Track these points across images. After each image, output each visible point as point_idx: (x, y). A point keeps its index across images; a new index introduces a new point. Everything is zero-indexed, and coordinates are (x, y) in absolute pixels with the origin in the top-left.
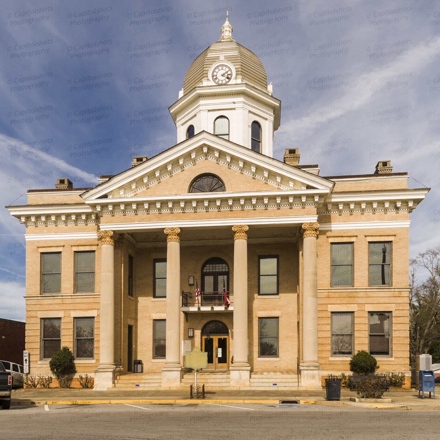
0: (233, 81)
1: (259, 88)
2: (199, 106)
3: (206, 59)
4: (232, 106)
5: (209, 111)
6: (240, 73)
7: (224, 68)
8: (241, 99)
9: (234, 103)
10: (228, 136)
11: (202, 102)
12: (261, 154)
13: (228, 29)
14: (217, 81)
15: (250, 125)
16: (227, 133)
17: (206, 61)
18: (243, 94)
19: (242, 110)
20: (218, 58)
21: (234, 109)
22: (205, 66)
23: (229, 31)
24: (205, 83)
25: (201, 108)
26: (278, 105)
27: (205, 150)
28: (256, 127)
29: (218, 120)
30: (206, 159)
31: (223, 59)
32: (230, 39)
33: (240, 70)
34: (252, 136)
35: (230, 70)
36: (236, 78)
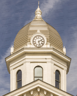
0: (45, 46)
1: (59, 51)
2: (25, 59)
3: (29, 31)
4: (45, 61)
5: (31, 62)
6: (49, 41)
7: (40, 37)
8: (50, 57)
9: (46, 59)
10: (42, 78)
11: (27, 57)
12: (60, 89)
13: (39, 13)
14: (36, 45)
15: (55, 72)
16: (42, 76)
17: (29, 32)
18: (51, 54)
19: (50, 64)
20: (36, 31)
21: (46, 62)
22: (28, 35)
23: (40, 14)
24: (29, 46)
25: (27, 60)
26: (70, 61)
27: (39, 90)
28: (58, 73)
29: (36, 68)
30: (38, 95)
31: (39, 32)
32: (41, 19)
33: (49, 39)
34: (56, 79)
35: (43, 39)
36: (47, 44)
